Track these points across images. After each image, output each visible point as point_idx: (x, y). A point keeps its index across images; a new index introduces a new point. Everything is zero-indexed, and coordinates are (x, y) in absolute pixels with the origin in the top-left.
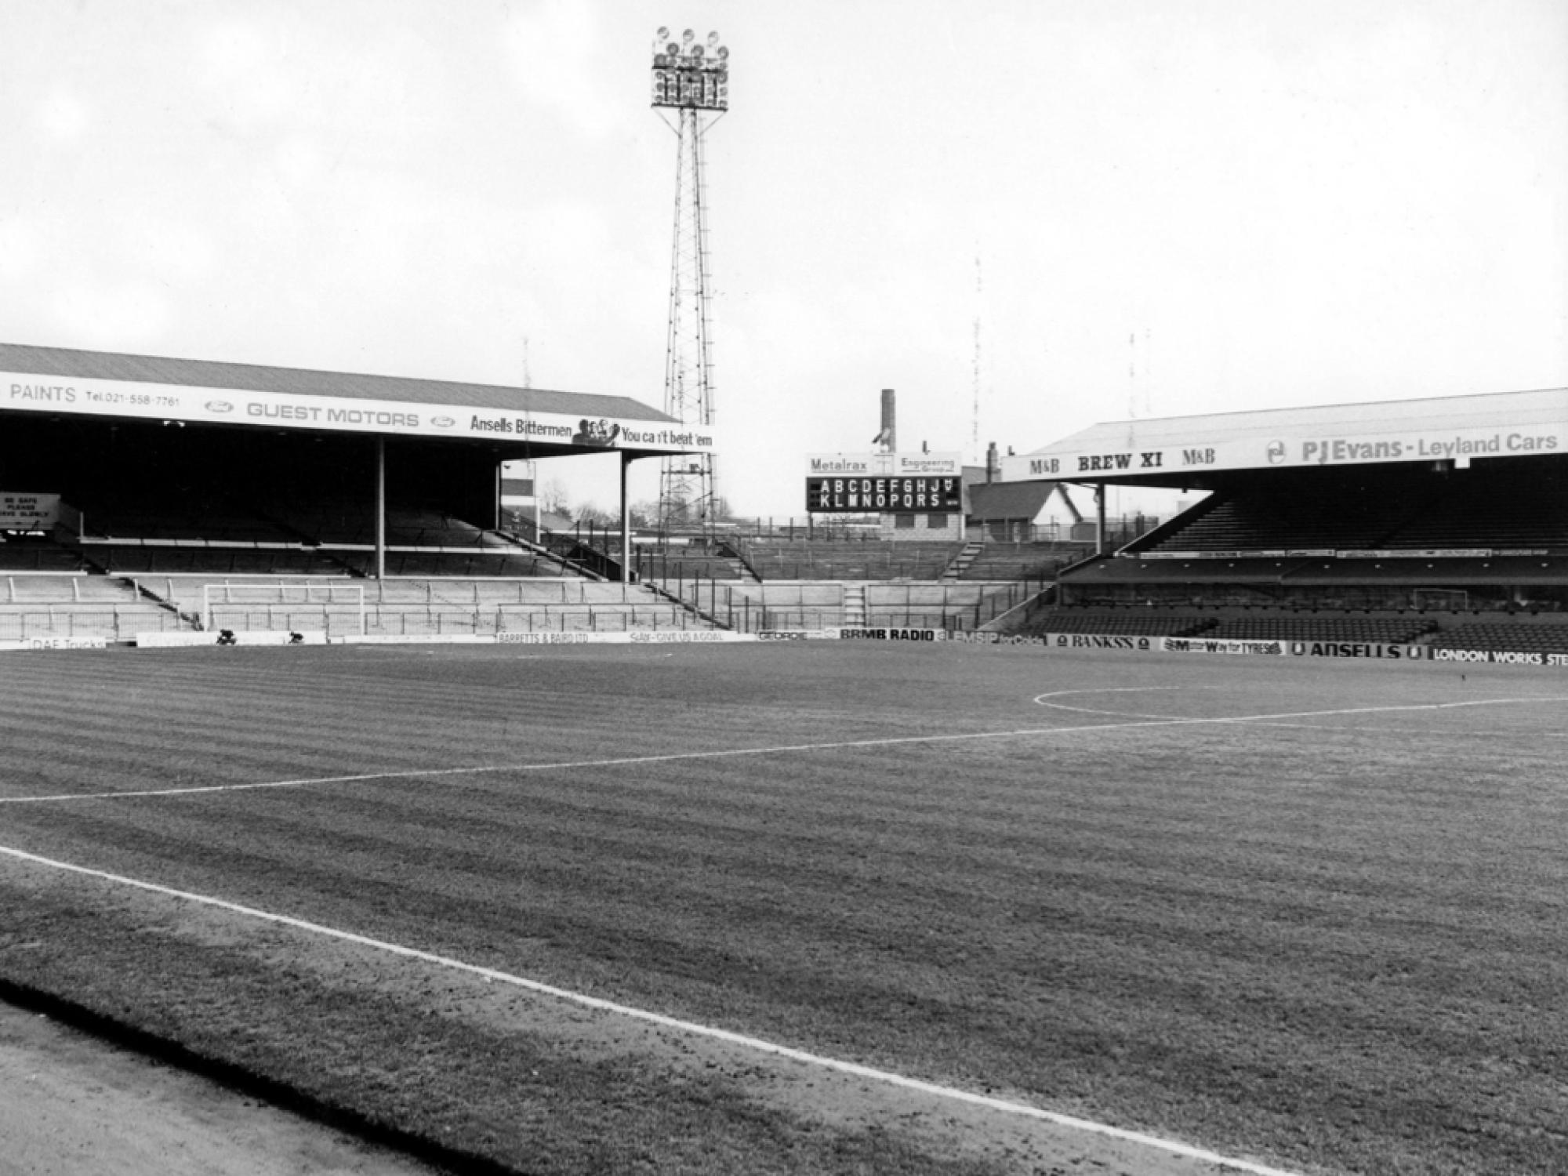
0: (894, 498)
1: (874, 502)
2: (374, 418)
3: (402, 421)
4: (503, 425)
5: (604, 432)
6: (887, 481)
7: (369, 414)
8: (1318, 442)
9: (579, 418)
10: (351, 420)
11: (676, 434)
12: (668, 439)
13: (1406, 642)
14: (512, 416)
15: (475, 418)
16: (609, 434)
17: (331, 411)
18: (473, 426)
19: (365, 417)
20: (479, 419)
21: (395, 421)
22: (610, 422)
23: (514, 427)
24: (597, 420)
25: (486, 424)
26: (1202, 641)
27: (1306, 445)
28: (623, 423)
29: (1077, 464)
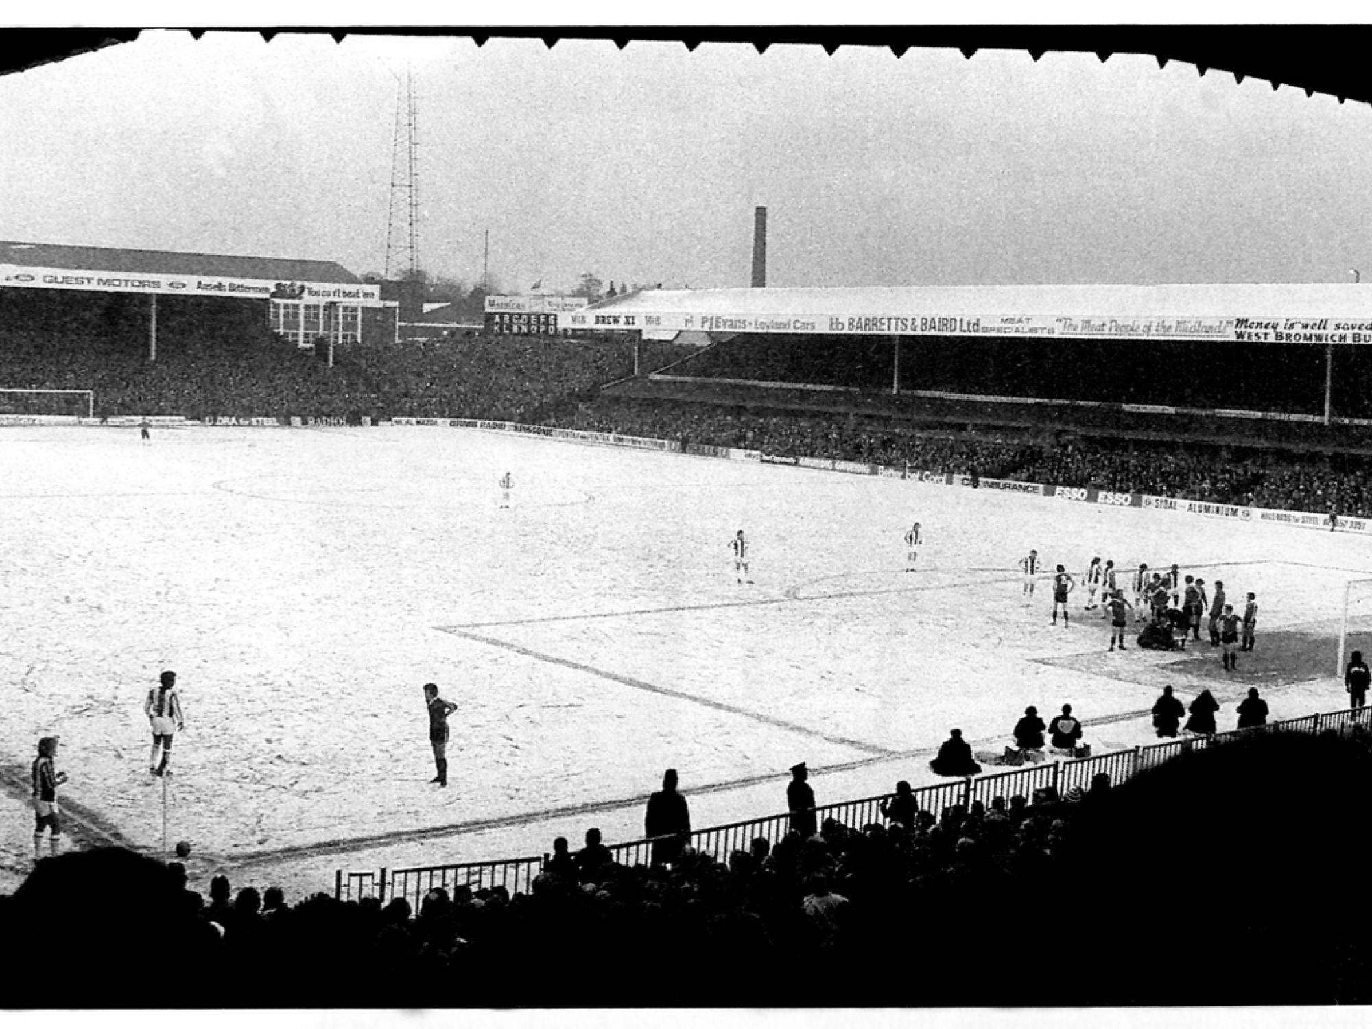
0: (543, 328)
1: (529, 330)
2: (129, 283)
3: (149, 286)
4: (220, 286)
5: (294, 290)
6: (538, 316)
7: (126, 281)
8: (709, 317)
9: (275, 282)
10: (114, 285)
11: (347, 291)
12: (341, 294)
13: (722, 446)
14: (226, 281)
15: (200, 283)
16: (297, 292)
17: (100, 280)
18: (198, 288)
19: (123, 283)
20: (203, 283)
21: (144, 286)
22: (299, 283)
23: (228, 288)
24: (288, 283)
25: (208, 286)
26: (630, 437)
27: (703, 318)
28: (306, 284)
29: (594, 320)
